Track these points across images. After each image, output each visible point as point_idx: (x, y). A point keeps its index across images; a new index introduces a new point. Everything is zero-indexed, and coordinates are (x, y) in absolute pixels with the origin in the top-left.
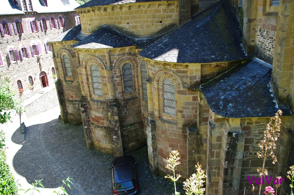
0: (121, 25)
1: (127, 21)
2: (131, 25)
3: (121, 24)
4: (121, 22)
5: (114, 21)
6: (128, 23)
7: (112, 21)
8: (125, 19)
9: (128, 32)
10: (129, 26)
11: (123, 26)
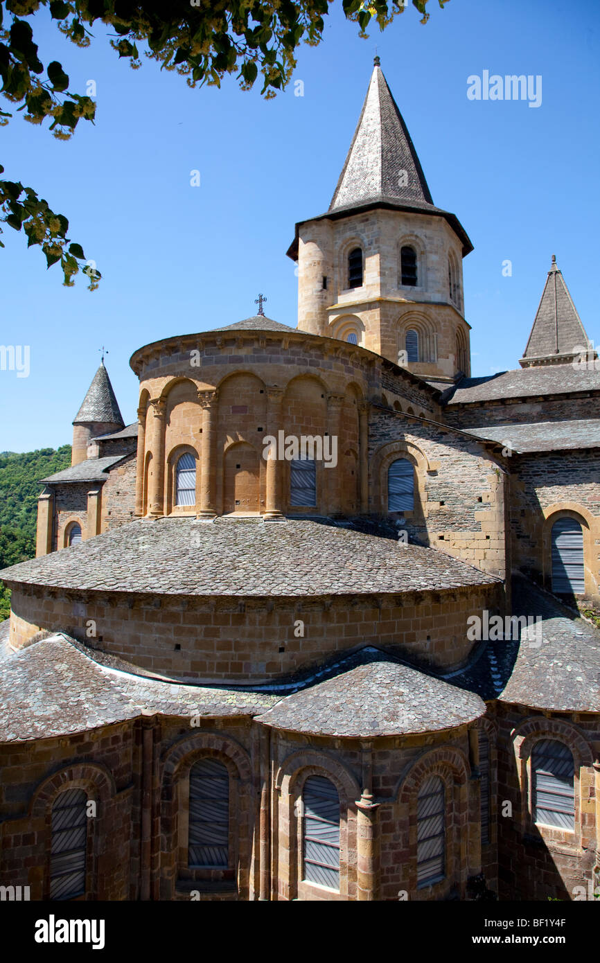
0: (414, 644)
1: (427, 632)
2: (434, 640)
3: (414, 641)
4: (414, 634)
5: (396, 633)
6: (428, 638)
7: (392, 634)
8: (424, 627)
9: (428, 660)
10: (431, 645)
11: (418, 645)
